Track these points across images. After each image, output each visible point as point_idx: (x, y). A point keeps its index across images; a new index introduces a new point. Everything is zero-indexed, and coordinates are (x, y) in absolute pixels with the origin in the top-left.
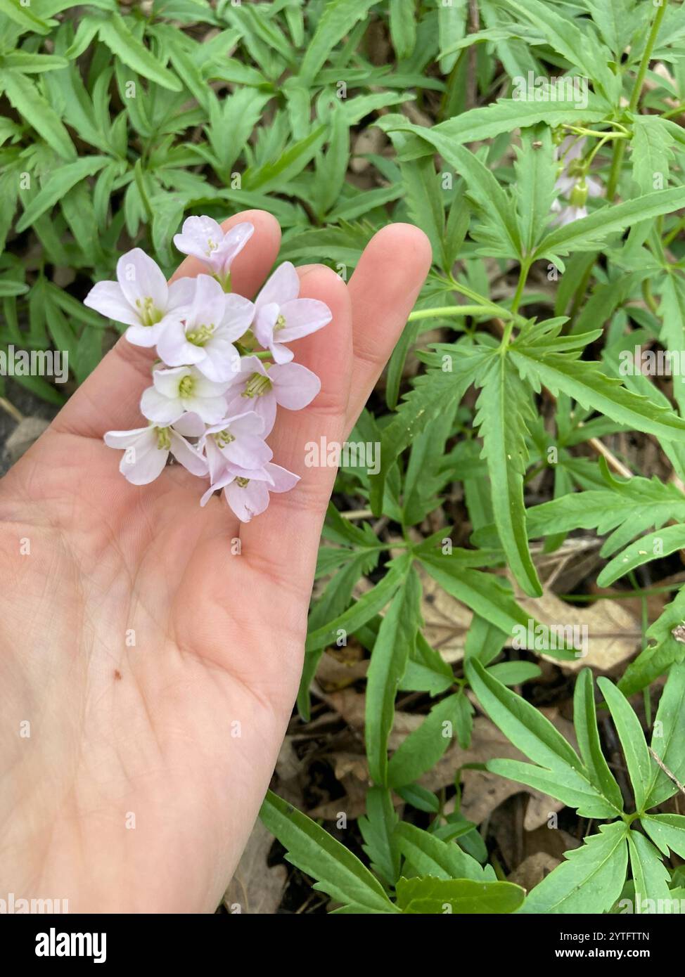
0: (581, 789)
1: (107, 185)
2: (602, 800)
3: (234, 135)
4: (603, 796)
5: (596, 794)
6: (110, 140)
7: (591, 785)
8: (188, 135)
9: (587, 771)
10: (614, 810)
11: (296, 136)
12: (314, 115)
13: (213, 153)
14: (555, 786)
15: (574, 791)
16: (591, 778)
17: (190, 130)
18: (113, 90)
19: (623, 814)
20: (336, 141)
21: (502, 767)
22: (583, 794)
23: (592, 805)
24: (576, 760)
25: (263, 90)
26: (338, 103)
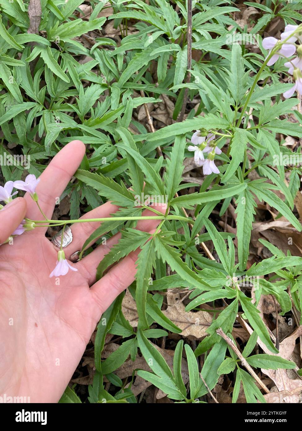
0: (171, 387)
1: (33, 115)
2: (179, 392)
3: (88, 103)
4: (179, 391)
5: (177, 390)
6: (38, 96)
7: (176, 386)
8: (69, 100)
9: (175, 380)
10: (183, 397)
11: (112, 108)
12: (121, 101)
13: (78, 108)
14: (162, 384)
15: (168, 387)
16: (176, 383)
17: (70, 98)
18: (43, 77)
19: (186, 399)
20: (127, 113)
21: (142, 374)
22: (172, 389)
23: (174, 394)
24: (172, 375)
25: (103, 86)
26: (130, 98)
